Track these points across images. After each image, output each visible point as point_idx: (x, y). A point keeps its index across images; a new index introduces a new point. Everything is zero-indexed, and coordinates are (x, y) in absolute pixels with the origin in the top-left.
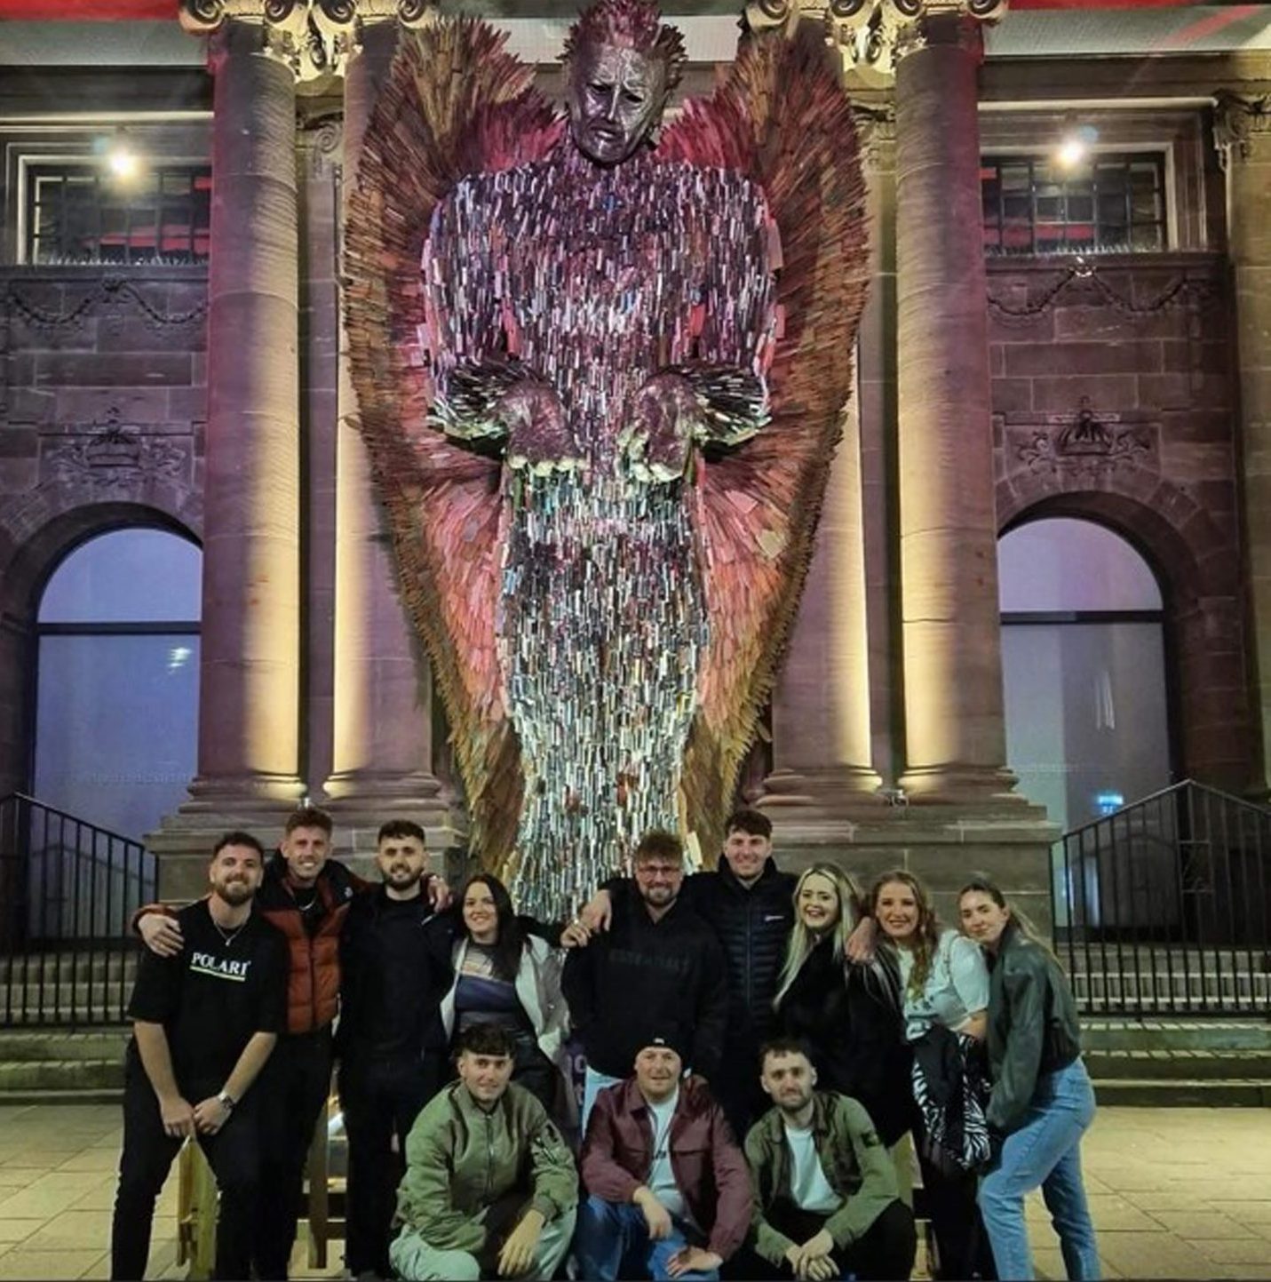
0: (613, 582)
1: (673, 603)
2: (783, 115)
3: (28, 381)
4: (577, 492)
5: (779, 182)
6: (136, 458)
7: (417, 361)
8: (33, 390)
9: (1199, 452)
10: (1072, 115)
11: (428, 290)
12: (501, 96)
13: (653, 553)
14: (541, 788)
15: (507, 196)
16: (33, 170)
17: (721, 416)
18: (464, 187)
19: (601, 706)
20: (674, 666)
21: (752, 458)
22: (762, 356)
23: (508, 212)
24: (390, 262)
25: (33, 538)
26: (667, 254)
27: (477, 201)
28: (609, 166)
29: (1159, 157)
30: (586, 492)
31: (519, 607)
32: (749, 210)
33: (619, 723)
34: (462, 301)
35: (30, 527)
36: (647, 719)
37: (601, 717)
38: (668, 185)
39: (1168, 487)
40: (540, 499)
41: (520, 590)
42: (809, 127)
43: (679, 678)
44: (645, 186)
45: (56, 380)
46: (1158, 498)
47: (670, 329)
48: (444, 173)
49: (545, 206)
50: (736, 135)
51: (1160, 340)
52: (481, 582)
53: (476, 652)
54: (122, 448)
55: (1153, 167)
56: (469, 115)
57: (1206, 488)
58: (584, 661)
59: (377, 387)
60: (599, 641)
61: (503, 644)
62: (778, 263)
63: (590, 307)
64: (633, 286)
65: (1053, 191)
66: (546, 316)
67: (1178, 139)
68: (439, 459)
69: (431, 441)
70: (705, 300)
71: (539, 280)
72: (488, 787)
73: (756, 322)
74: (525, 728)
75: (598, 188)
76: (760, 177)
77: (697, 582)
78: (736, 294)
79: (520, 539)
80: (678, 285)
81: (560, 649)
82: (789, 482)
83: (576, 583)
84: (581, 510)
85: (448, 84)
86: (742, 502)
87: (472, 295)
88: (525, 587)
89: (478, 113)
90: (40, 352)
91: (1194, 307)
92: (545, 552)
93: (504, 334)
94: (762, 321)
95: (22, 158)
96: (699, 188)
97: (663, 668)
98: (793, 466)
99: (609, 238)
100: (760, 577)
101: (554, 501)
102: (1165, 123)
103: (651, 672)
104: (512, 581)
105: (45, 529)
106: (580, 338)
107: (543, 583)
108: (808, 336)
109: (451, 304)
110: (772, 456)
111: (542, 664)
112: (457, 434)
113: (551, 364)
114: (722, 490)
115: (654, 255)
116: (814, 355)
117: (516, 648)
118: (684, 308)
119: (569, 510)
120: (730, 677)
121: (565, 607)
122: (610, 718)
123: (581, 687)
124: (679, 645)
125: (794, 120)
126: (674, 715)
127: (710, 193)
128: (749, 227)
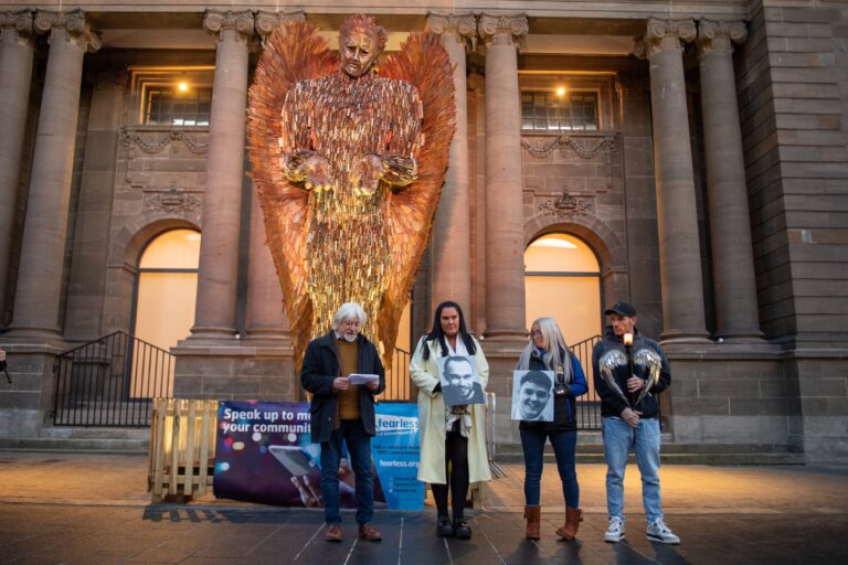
0: (351, 239)
1: (375, 247)
2: (425, 61)
3: (140, 170)
4: (337, 203)
5: (423, 86)
6: (182, 201)
7: (278, 152)
8: (142, 173)
9: (610, 208)
10: (561, 77)
11: (283, 124)
12: (316, 51)
13: (367, 227)
14: (319, 321)
15: (315, 88)
16: (149, 89)
17: (394, 173)
18: (299, 85)
19: (344, 288)
20: (374, 272)
21: (410, 193)
22: (414, 151)
23: (315, 93)
24: (268, 112)
25: (139, 233)
26: (375, 111)
27: (303, 89)
28: (356, 78)
29: (595, 94)
30: (340, 202)
31: (312, 247)
32: (409, 96)
33: (350, 294)
34: (295, 127)
35: (138, 228)
36: (362, 293)
37: (344, 291)
38: (379, 86)
39: (598, 221)
40: (322, 205)
41: (313, 241)
42: (434, 66)
43: (376, 277)
44: (369, 86)
45: (151, 170)
46: (594, 226)
47: (376, 139)
48: (291, 79)
49: (329, 92)
50: (408, 68)
51: (595, 164)
52: (299, 239)
53: (296, 268)
54: (176, 197)
55: (593, 98)
56: (303, 59)
57: (614, 223)
58: (337, 270)
59: (261, 161)
60: (344, 261)
61: (306, 263)
62: (422, 116)
63: (344, 130)
64: (362, 123)
65: (555, 106)
66: (327, 133)
67: (602, 87)
68: (285, 190)
69: (282, 183)
70: (391, 130)
71: (324, 119)
72: (299, 322)
73: (412, 138)
74: (313, 297)
75: (351, 86)
76: (416, 84)
77: (385, 240)
78: (404, 128)
79: (314, 220)
80: (380, 123)
81: (327, 265)
82: (424, 202)
83: (335, 238)
84: (338, 210)
85: (294, 46)
86: (406, 209)
87: (299, 126)
88: (315, 240)
89: (306, 58)
90: (146, 158)
91: (608, 152)
92: (324, 226)
93: (312, 141)
94: (414, 138)
95: (144, 84)
96: (391, 87)
97: (369, 272)
98: (427, 195)
99: (353, 105)
100: (412, 239)
101: (328, 206)
102: (595, 81)
103: (364, 275)
104: (310, 237)
105: (144, 229)
106: (341, 141)
107: (322, 238)
108: (433, 145)
109: (291, 129)
110: (418, 192)
111: (320, 270)
112: (291, 179)
113: (328, 152)
114: (399, 205)
115: (371, 111)
116: (435, 152)
117: (310, 264)
118: (382, 132)
119: (334, 209)
120: (399, 279)
121: (331, 247)
122: (347, 293)
123: (335, 280)
124: (376, 264)
125: (429, 62)
126: (373, 293)
127: (395, 89)
128: (410, 102)
